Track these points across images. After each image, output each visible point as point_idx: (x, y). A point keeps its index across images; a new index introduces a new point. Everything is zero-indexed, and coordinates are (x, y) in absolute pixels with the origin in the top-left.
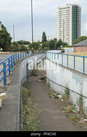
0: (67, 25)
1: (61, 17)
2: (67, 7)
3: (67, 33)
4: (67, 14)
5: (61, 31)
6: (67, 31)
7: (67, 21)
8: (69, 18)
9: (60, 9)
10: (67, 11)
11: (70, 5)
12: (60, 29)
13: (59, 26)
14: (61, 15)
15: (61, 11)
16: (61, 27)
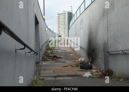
0: (64, 26)
1: (59, 20)
2: (64, 13)
3: (64, 32)
4: (64, 18)
5: (59, 31)
6: (64, 30)
7: (64, 23)
8: (65, 21)
9: (59, 14)
10: (64, 16)
11: (66, 12)
12: (59, 29)
13: (58, 26)
14: (59, 19)
15: (59, 16)
16: (59, 28)
